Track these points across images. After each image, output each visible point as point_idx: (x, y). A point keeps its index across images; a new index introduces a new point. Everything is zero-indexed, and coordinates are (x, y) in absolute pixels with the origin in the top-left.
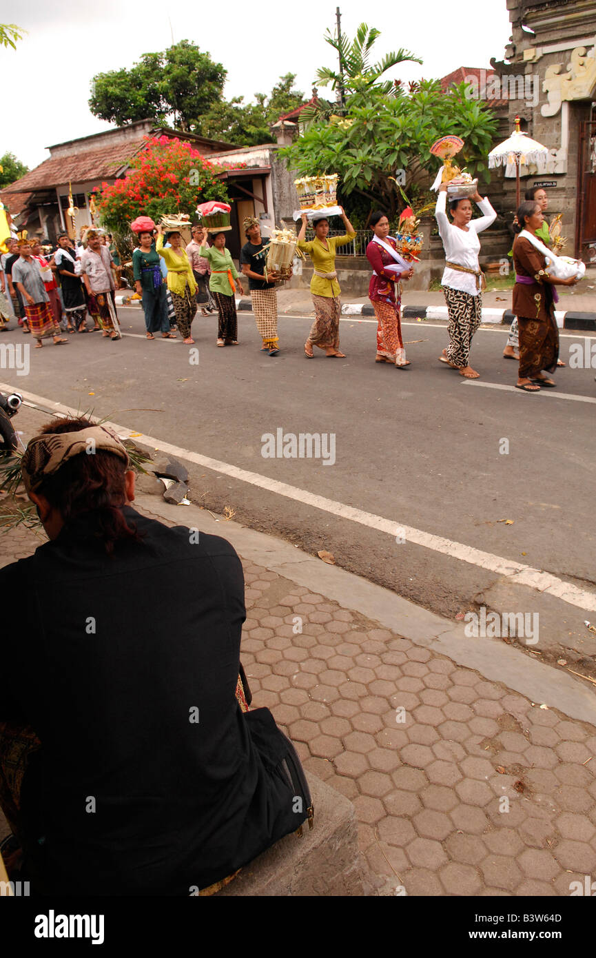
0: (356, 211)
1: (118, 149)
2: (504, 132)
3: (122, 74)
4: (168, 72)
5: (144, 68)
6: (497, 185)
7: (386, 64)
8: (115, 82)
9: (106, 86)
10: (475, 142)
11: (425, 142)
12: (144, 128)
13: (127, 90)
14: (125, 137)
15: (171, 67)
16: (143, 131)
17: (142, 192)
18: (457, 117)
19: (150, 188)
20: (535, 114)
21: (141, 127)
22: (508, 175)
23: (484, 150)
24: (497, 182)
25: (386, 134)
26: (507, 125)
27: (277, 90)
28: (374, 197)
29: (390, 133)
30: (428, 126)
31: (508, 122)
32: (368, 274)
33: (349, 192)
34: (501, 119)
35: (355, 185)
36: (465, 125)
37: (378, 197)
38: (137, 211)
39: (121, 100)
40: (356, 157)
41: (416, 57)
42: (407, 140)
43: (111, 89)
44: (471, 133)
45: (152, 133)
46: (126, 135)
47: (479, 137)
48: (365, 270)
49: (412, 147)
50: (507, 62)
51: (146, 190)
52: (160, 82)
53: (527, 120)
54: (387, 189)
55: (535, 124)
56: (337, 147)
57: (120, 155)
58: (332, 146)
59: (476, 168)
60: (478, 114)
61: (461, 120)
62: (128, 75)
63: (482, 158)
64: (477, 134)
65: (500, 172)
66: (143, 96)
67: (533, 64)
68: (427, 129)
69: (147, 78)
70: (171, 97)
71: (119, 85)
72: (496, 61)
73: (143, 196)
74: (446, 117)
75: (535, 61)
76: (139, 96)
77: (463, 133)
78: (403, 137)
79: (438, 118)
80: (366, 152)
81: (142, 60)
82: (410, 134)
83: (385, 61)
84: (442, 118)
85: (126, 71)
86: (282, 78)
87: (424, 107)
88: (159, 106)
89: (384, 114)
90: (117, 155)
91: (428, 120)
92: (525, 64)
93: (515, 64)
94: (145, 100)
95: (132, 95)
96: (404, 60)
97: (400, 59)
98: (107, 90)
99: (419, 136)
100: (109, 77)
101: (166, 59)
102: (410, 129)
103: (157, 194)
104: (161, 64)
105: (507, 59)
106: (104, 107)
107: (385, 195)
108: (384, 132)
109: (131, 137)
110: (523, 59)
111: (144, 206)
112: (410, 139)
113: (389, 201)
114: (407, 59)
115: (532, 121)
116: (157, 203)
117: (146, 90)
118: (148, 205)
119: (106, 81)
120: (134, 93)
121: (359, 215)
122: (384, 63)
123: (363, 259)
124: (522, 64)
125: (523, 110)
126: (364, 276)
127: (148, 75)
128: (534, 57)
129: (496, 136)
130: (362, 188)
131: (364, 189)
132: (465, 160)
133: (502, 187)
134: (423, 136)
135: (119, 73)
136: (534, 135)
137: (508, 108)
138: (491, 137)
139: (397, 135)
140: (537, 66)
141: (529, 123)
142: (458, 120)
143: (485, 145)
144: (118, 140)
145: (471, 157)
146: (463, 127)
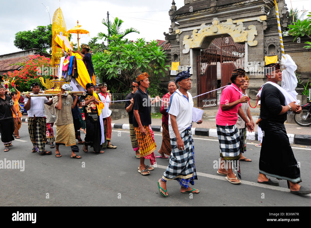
0: (114, 86)
1: (21, 59)
2: (169, 59)
3: (29, 32)
4: (48, 33)
5: (38, 31)
6: (168, 78)
7: (126, 33)
8: (26, 35)
9: (22, 36)
10: (158, 61)
11: (139, 60)
12: (32, 52)
13: (31, 39)
14: (25, 55)
15: (49, 32)
16: (32, 53)
17: (26, 76)
18: (152, 52)
19: (30, 74)
20: (180, 53)
21: (31, 51)
22: (172, 74)
23: (162, 64)
24: (167, 77)
25: (124, 57)
26: (170, 56)
27: (90, 43)
28: (121, 81)
29: (125, 56)
30: (141, 55)
31: (171, 55)
32: (118, 111)
33: (110, 78)
34: (168, 54)
35: (112, 76)
36: (155, 55)
37: (122, 81)
38: (23, 83)
39: (28, 42)
40: (111, 65)
41: (137, 31)
42: (132, 59)
43: (23, 38)
44: (157, 58)
45: (35, 54)
46: (25, 54)
47: (160, 60)
48: (117, 109)
49: (134, 62)
50: (170, 34)
51: (28, 75)
52: (44, 37)
53: (177, 55)
54: (126, 78)
55: (180, 56)
56: (105, 61)
57: (21, 61)
58: (103, 61)
59: (159, 71)
60: (159, 51)
61: (153, 53)
62: (31, 33)
63: (161, 68)
64: (159, 58)
65: (168, 73)
66: (37, 41)
67: (179, 35)
68: (140, 56)
69: (39, 35)
70: (48, 42)
71: (27, 36)
72: (166, 33)
73: (26, 78)
74: (147, 52)
75: (179, 34)
76: (36, 41)
77: (154, 58)
78: (130, 58)
79: (145, 53)
80: (116, 63)
81: (38, 28)
82: (133, 57)
83: (126, 32)
84: (146, 52)
85: (31, 31)
86: (92, 39)
87: (139, 48)
88: (44, 45)
89: (124, 49)
90: (20, 62)
91: (140, 53)
92: (176, 35)
93: (172, 35)
94: (38, 43)
95: (32, 40)
96: (132, 32)
97: (131, 31)
98: (22, 38)
99: (136, 58)
100: (23, 33)
101: (47, 29)
102: (133, 56)
103: (33, 77)
104: (45, 30)
105: (170, 33)
106: (20, 44)
107: (126, 80)
108: (123, 56)
109: (27, 55)
110: (175, 33)
111: (26, 81)
112: (133, 59)
113: (127, 83)
114: (133, 31)
115: (179, 55)
116: (33, 80)
117: (39, 39)
118: (28, 81)
119: (22, 35)
120: (33, 40)
121: (115, 88)
122: (125, 32)
123: (116, 105)
124: (175, 35)
125: (176, 51)
126: (117, 111)
127: (40, 34)
128: (179, 32)
129: (166, 60)
130: (115, 77)
131: (116, 77)
132: (155, 68)
133: (170, 79)
134: (138, 58)
135: (27, 32)
136: (180, 60)
137: (171, 50)
138: (164, 60)
139: (128, 57)
140: (180, 36)
141: (178, 56)
142: (151, 53)
143: (163, 63)
144: (22, 56)
145: (157, 67)
146: (154, 56)
